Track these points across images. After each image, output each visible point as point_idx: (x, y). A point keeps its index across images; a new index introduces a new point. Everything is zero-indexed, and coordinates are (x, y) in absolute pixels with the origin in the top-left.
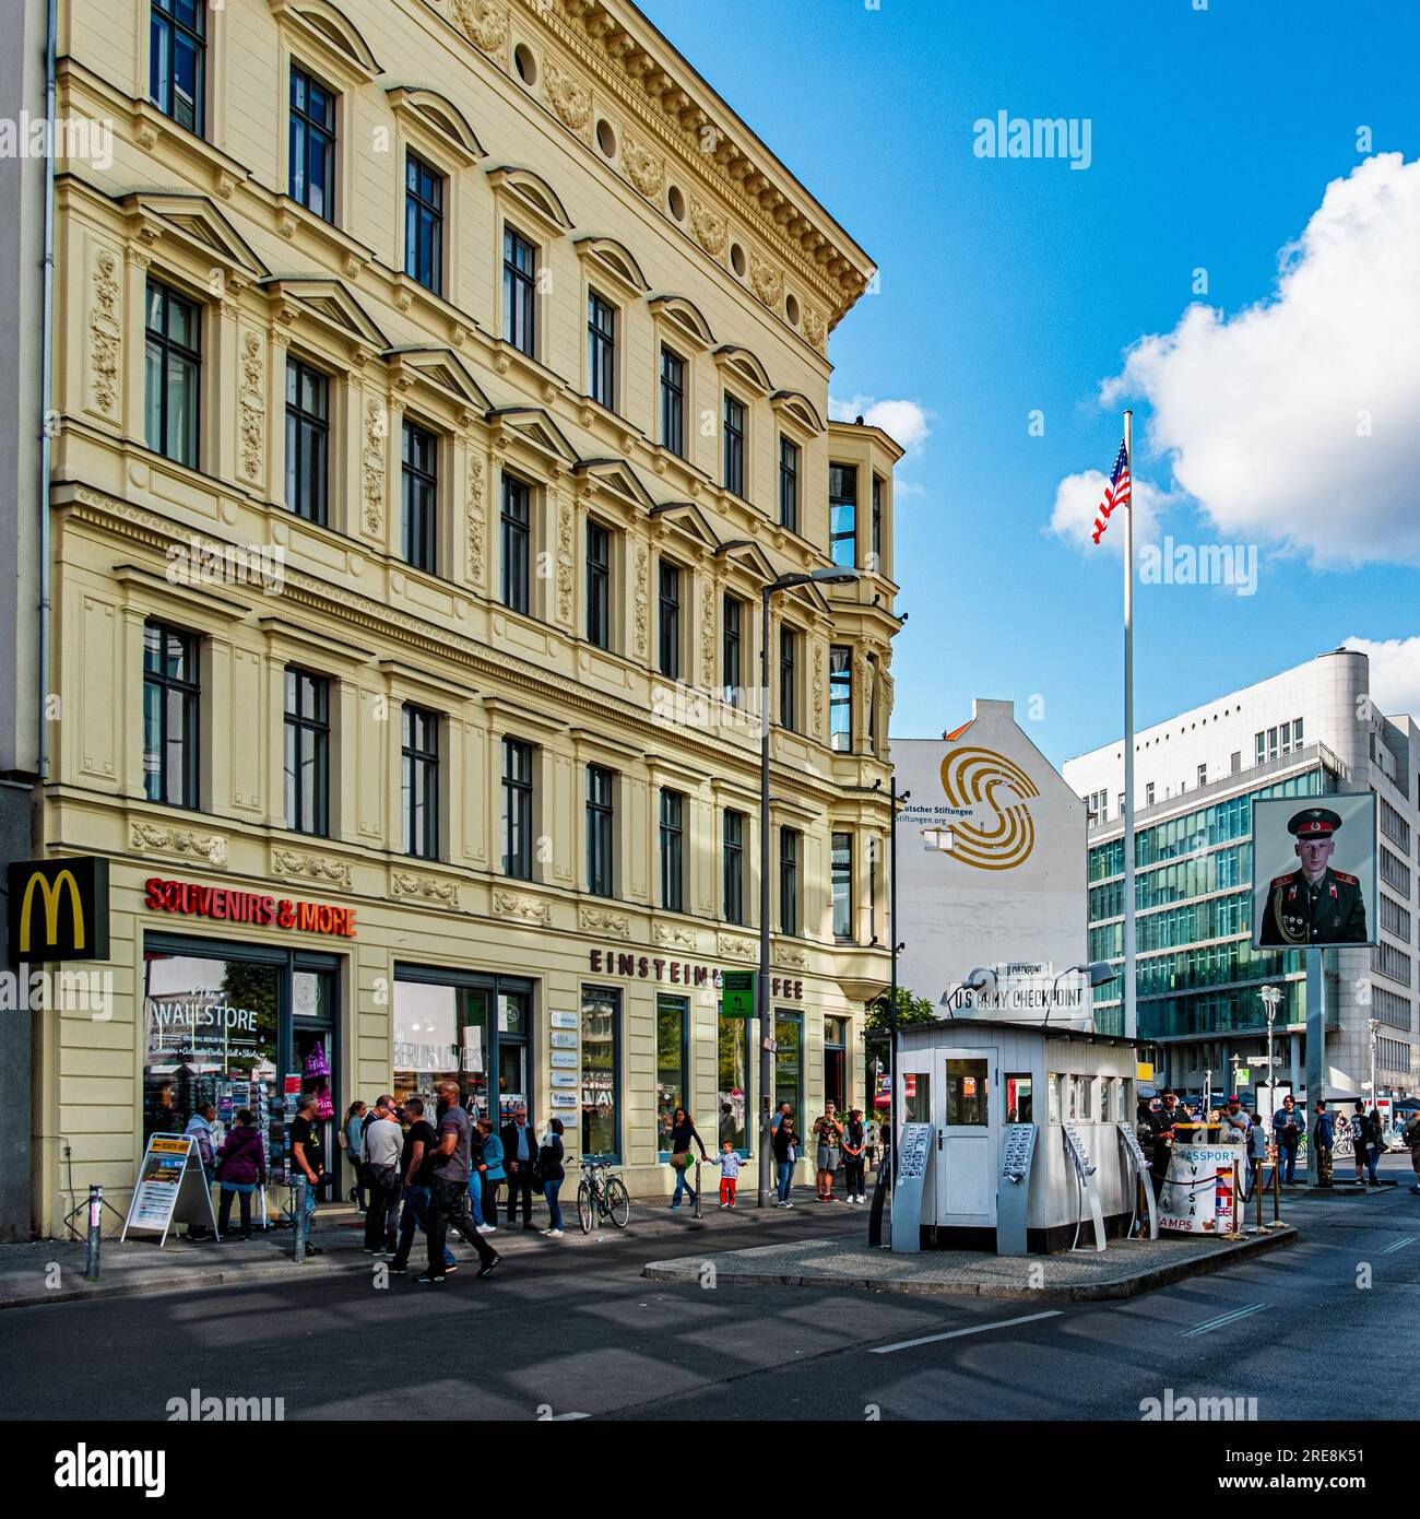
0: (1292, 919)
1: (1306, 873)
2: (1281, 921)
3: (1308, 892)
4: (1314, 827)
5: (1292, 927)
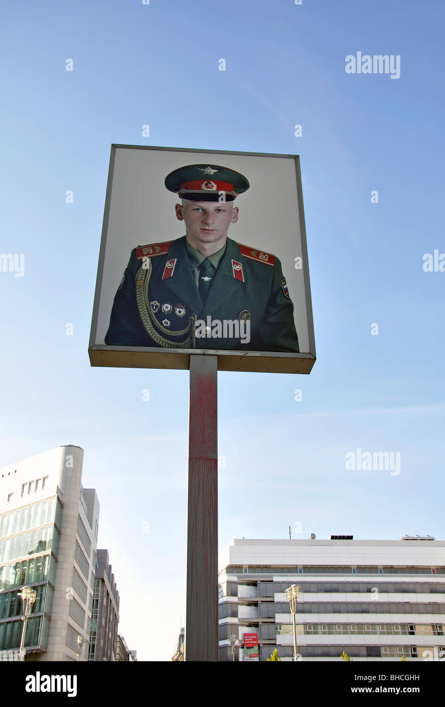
0: (167, 308)
1: (191, 242)
2: (147, 309)
3: (196, 270)
4: (206, 186)
5: (166, 320)
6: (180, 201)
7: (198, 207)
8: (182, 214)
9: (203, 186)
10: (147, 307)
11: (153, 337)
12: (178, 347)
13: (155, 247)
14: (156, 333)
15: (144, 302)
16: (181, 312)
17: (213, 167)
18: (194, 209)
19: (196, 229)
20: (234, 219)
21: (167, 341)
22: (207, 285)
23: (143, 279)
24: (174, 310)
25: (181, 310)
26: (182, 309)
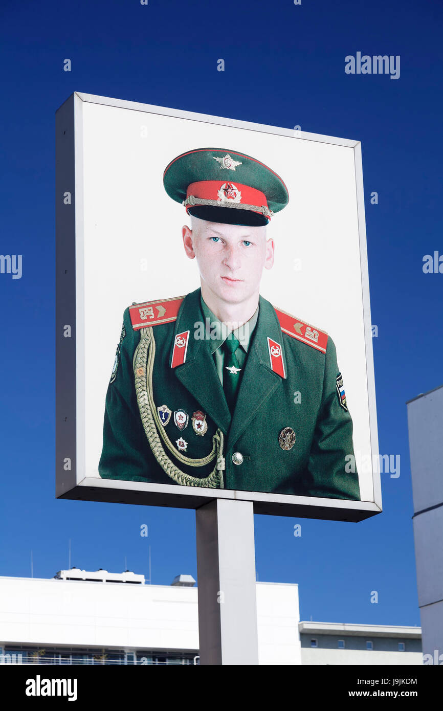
0: (181, 418)
1: (209, 301)
2: (154, 419)
3: (218, 352)
4: (226, 195)
5: (181, 439)
6: (189, 220)
7: (215, 235)
8: (193, 247)
9: (221, 193)
10: (153, 417)
11: (165, 468)
12: (199, 485)
13: (157, 308)
14: (169, 461)
15: (148, 407)
16: (201, 426)
17: (235, 155)
18: (211, 238)
19: (215, 276)
20: (270, 262)
21: (185, 475)
22: (235, 381)
23: (145, 365)
24: (191, 422)
25: (201, 422)
26: (203, 421)
